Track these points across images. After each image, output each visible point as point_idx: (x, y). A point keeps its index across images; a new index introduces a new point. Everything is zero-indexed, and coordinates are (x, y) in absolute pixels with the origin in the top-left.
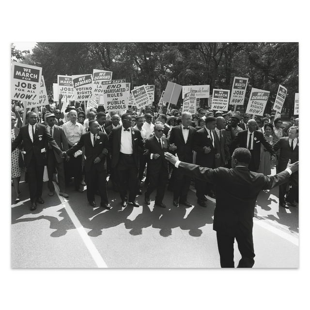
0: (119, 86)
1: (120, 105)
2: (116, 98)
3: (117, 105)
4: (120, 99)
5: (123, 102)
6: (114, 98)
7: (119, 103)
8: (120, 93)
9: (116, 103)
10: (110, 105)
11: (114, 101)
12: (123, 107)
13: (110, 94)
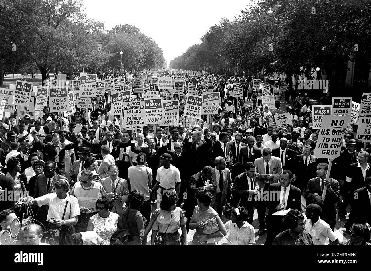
0: (138, 104)
1: (139, 120)
2: (136, 114)
3: (136, 121)
4: (138, 115)
5: (142, 118)
6: (133, 114)
7: (138, 119)
8: (138, 110)
9: (135, 119)
10: (129, 120)
11: (133, 117)
12: (141, 123)
13: (130, 110)
